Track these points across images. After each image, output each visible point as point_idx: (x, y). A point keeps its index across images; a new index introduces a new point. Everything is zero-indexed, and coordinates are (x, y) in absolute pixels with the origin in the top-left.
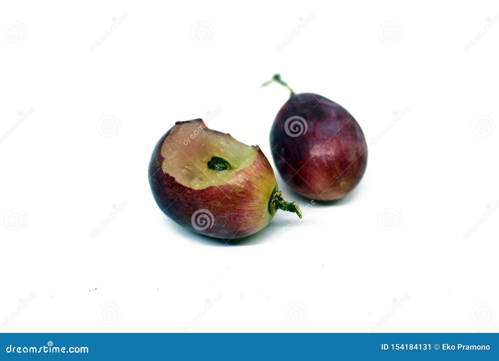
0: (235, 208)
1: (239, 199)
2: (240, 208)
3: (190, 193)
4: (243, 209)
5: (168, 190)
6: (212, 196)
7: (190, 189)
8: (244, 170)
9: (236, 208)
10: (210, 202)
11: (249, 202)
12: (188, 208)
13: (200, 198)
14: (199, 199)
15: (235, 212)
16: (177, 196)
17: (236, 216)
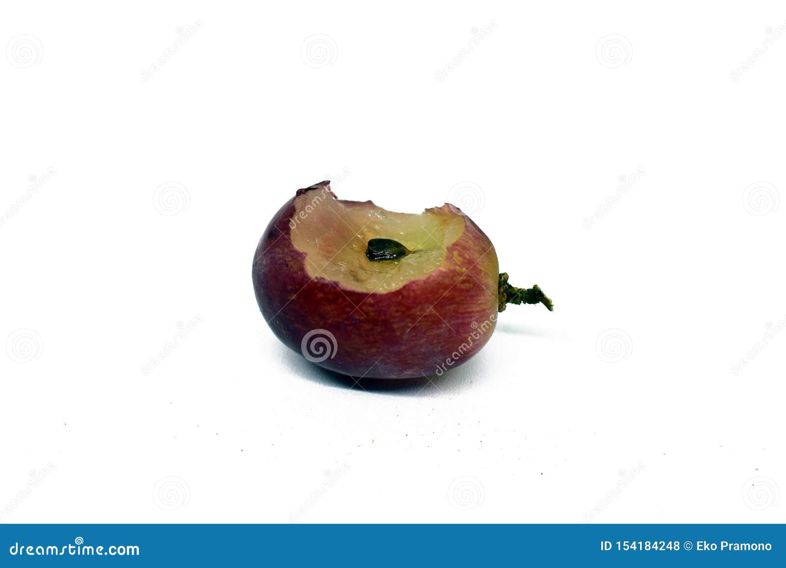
0: (457, 312)
1: (463, 294)
2: (465, 309)
3: (373, 302)
4: (470, 310)
5: (329, 307)
6: (415, 298)
7: (374, 295)
8: (459, 243)
9: (460, 311)
10: (413, 311)
11: (477, 295)
12: (371, 329)
13: (395, 307)
14: (391, 308)
15: (458, 318)
16: (348, 313)
17: (459, 325)
